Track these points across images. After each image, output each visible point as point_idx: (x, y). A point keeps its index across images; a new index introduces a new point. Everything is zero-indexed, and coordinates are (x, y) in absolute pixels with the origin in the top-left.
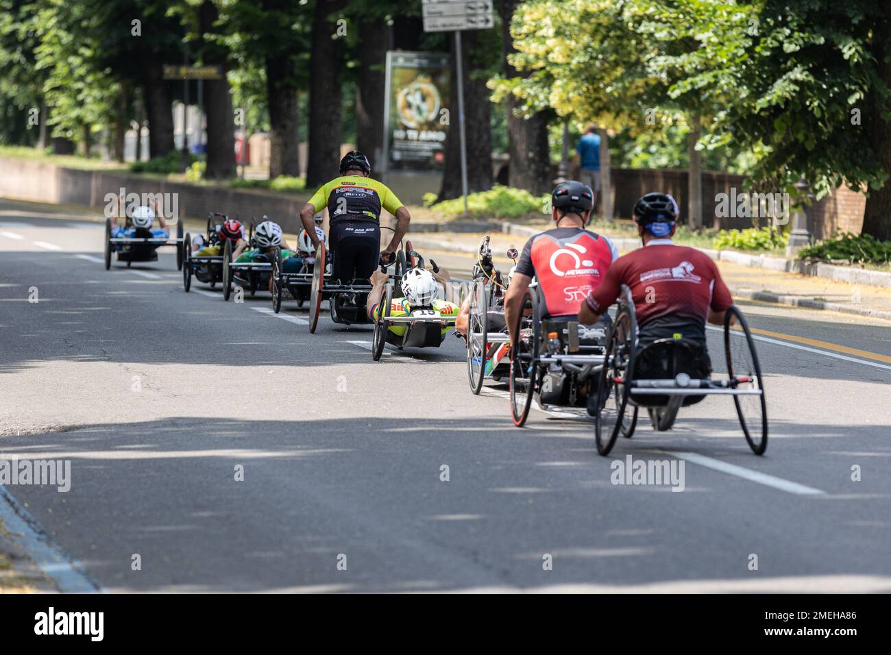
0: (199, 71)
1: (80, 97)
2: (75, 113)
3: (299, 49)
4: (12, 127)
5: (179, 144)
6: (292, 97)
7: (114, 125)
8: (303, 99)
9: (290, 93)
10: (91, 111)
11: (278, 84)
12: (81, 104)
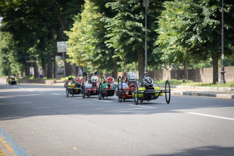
0: (33, 61)
1: (16, 67)
2: (15, 69)
3: (46, 57)
4: (6, 73)
5: (31, 74)
6: (45, 65)
7: (22, 71)
8: (47, 65)
9: (45, 64)
10: (18, 69)
11: (43, 62)
12: (16, 68)
